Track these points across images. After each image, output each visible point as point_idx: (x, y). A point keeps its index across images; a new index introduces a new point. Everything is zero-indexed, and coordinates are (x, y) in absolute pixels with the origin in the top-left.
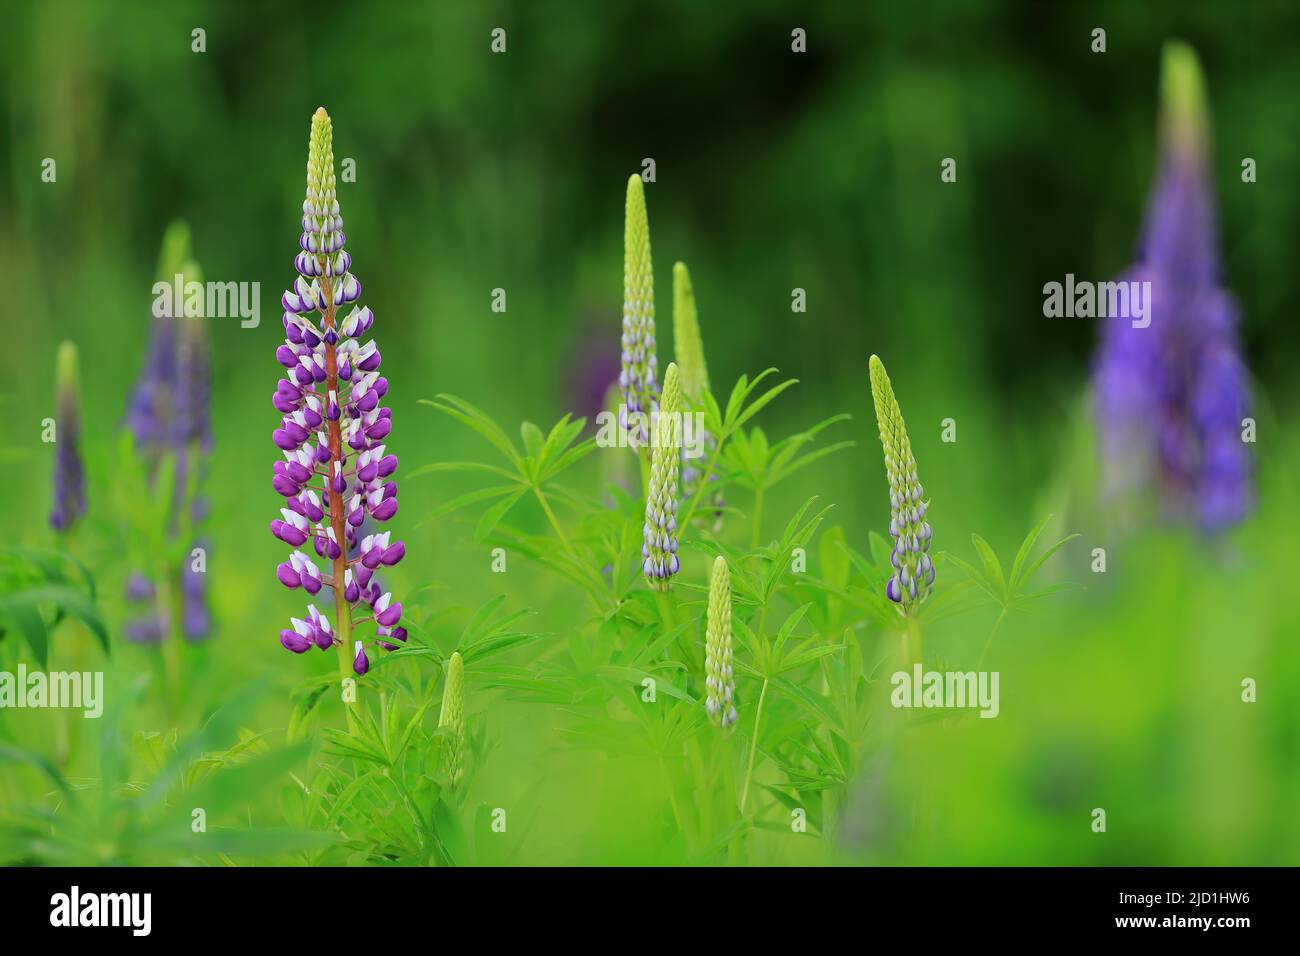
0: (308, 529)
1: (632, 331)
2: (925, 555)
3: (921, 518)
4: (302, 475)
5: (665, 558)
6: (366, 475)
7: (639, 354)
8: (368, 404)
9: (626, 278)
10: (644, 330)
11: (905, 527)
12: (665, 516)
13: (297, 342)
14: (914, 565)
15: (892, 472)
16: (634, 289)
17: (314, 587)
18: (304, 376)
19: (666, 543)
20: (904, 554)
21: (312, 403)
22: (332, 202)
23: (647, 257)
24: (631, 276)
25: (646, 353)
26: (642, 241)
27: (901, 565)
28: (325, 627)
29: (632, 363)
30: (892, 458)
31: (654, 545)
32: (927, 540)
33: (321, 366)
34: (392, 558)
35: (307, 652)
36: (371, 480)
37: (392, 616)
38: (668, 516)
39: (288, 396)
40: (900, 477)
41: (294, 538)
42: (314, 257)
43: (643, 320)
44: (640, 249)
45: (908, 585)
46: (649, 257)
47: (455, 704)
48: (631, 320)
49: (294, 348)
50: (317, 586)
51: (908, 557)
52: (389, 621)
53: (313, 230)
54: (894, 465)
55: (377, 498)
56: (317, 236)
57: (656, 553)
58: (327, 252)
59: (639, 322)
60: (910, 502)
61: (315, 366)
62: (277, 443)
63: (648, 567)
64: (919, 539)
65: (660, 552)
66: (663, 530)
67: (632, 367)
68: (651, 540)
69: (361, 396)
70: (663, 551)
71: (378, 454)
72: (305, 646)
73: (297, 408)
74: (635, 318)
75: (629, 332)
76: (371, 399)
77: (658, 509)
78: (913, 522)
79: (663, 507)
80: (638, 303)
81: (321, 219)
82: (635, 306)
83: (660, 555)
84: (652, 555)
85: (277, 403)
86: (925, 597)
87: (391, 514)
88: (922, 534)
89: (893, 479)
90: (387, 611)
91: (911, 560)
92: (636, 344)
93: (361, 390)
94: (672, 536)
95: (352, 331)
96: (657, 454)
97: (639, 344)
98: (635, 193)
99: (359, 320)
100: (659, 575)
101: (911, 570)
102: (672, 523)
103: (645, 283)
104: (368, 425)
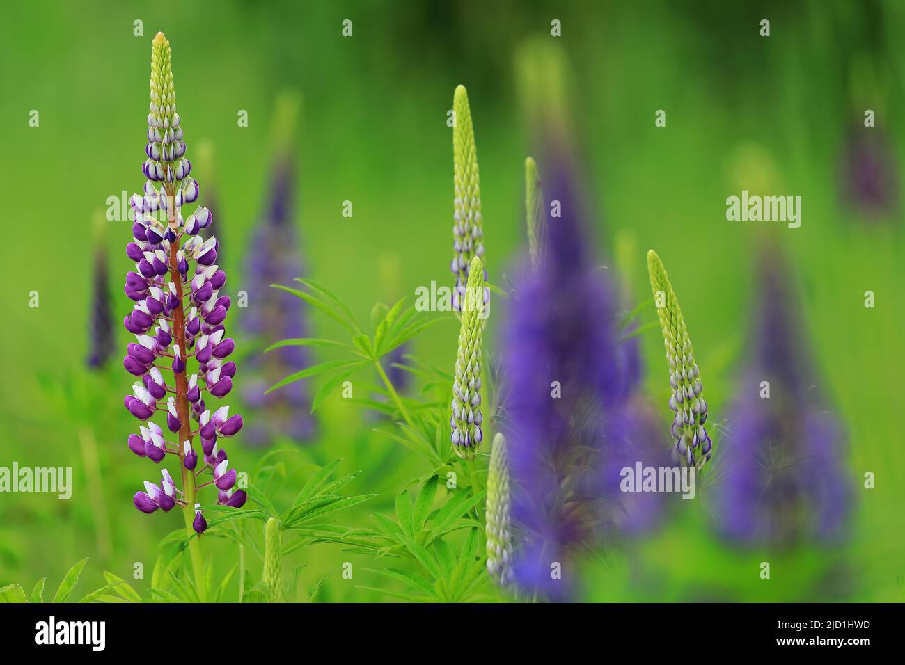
0: (154, 404)
1: (461, 223)
2: (701, 427)
3: (696, 395)
4: (147, 357)
5: (469, 430)
6: (203, 357)
7: (468, 244)
8: (204, 294)
9: (455, 176)
10: (471, 223)
11: (682, 402)
12: (469, 392)
13: (142, 239)
14: (691, 437)
15: (670, 354)
16: (462, 186)
17: (158, 456)
18: (148, 269)
19: (471, 416)
20: (682, 426)
21: (155, 292)
22: (172, 115)
23: (473, 158)
24: (459, 175)
25: (474, 242)
26: (468, 143)
27: (680, 436)
28: (169, 491)
29: (461, 251)
30: (670, 340)
31: (460, 419)
32: (701, 414)
33: (163, 260)
34: (232, 429)
35: (155, 512)
36: (207, 361)
37: (228, 480)
38: (472, 393)
39: (136, 287)
40: (677, 359)
41: (141, 411)
42: (158, 164)
43: (470, 215)
44: (465, 151)
45: (685, 454)
46: (475, 157)
47: (272, 563)
48: (460, 214)
49: (142, 245)
50: (160, 454)
51: (685, 429)
52: (225, 486)
53: (155, 140)
54: (671, 347)
55: (214, 376)
56: (159, 146)
57: (461, 425)
58: (168, 160)
59: (467, 216)
60: (686, 380)
61: (157, 260)
62: (127, 327)
63: (455, 438)
64: (695, 413)
65: (464, 424)
66: (468, 405)
67: (462, 255)
68: (457, 414)
69: (199, 287)
70: (468, 423)
71: (217, 337)
72: (152, 507)
73: (144, 297)
74: (463, 212)
75: (458, 224)
76: (207, 290)
77: (463, 387)
78: (689, 398)
79: (468, 384)
80: (466, 198)
81: (162, 130)
82: (463, 202)
83: (465, 428)
84: (458, 427)
85: (128, 292)
86: (703, 464)
87: (227, 391)
88: (697, 408)
89: (671, 359)
90: (224, 477)
91: (688, 432)
92: (464, 235)
93: (199, 282)
94: (476, 411)
95: (190, 229)
96: (462, 337)
97: (467, 235)
98: (460, 102)
99: (196, 219)
100: (464, 445)
101: (689, 441)
102: (475, 399)
103: (472, 181)
104: (206, 312)
